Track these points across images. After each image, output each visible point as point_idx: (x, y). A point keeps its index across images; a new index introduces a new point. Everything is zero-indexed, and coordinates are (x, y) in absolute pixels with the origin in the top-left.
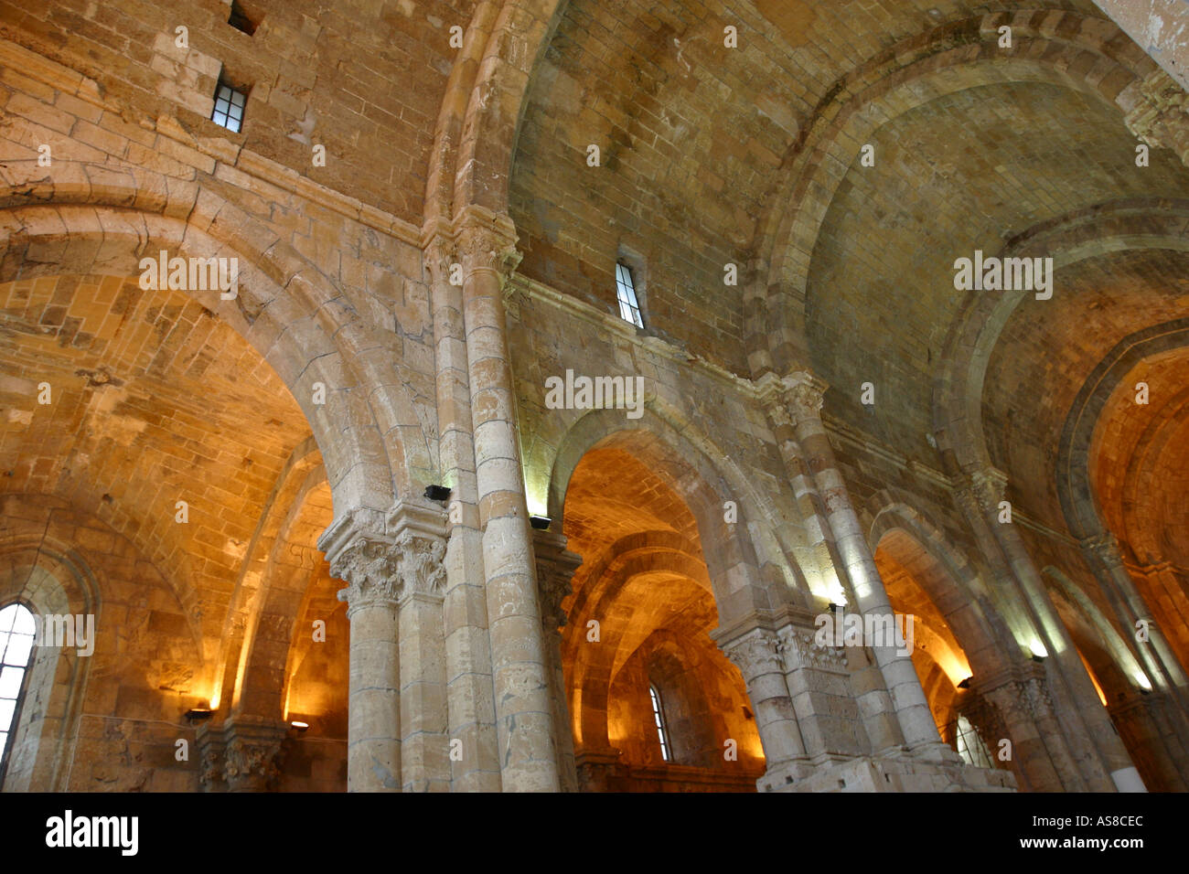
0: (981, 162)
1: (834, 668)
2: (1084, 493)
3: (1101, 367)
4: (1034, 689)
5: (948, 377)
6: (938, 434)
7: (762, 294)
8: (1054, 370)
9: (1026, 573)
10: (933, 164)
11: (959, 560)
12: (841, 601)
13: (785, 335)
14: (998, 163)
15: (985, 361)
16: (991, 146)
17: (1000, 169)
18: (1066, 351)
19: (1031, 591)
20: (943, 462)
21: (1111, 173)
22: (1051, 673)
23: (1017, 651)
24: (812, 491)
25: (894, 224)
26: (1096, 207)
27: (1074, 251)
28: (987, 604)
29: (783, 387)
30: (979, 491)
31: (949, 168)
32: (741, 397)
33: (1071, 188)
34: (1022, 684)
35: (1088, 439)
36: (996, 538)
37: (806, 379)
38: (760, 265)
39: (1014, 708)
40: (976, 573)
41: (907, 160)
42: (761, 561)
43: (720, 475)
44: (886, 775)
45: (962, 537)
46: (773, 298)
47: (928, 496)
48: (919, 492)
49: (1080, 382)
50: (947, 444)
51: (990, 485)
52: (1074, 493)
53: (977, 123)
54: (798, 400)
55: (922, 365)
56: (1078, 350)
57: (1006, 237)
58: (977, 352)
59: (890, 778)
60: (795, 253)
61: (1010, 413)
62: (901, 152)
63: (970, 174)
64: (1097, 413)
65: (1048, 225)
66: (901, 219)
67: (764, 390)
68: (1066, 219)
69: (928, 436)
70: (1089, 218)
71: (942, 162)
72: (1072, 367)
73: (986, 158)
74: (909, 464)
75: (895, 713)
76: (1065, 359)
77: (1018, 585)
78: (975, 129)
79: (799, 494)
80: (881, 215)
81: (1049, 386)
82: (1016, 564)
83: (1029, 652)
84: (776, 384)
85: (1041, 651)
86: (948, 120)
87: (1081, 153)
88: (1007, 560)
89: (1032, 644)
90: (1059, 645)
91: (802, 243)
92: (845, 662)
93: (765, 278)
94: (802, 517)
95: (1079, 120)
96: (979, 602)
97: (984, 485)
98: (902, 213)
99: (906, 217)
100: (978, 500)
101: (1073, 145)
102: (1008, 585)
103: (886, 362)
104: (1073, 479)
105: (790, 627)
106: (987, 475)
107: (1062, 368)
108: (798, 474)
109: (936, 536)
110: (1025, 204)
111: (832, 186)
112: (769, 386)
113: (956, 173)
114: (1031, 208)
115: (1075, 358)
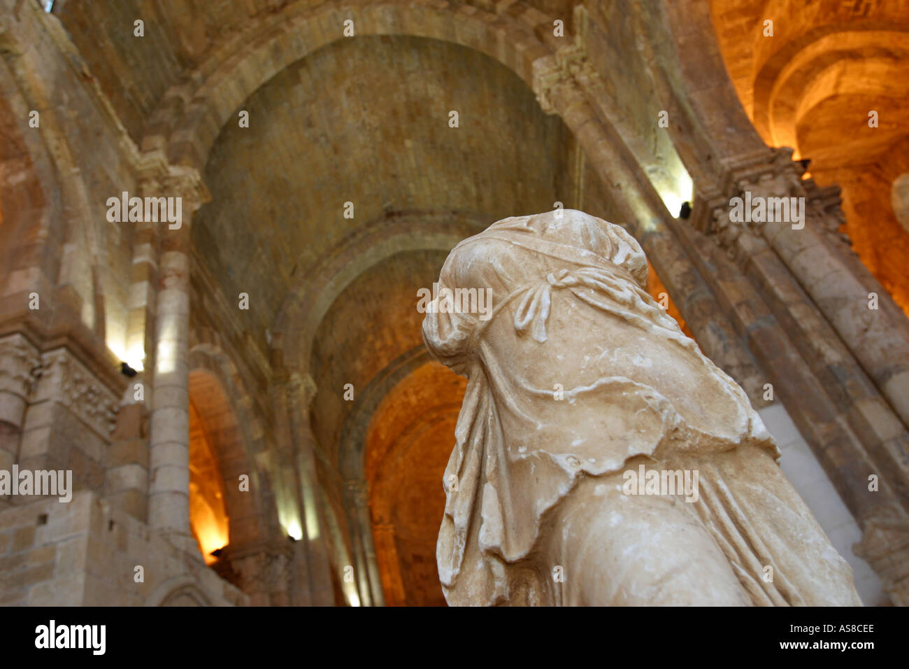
0: (398, 128)
1: (97, 424)
2: (359, 446)
3: (402, 358)
4: (280, 566)
5: (301, 293)
6: (276, 335)
7: (187, 99)
8: (372, 343)
9: (307, 466)
10: (365, 109)
11: (257, 432)
12: (137, 365)
13: (191, 136)
14: (409, 137)
15: (335, 295)
16: (412, 118)
17: (409, 143)
18: (386, 332)
19: (306, 482)
20: (272, 355)
21: (477, 185)
22: (300, 556)
23: (276, 528)
24: (154, 264)
25: (316, 140)
26: (455, 213)
27: (428, 238)
28: (266, 480)
29: (167, 172)
30: (292, 390)
31: (373, 121)
32: (121, 153)
33: (446, 187)
34: (272, 558)
35: (376, 407)
36: (292, 432)
37: (195, 176)
38: (197, 75)
39: (257, 577)
40: (266, 448)
41: (349, 93)
42: (62, 281)
43: (60, 185)
44: (111, 523)
45: (266, 415)
46: (195, 107)
47: (251, 369)
48: (245, 360)
49: (384, 363)
50: (279, 344)
51: (302, 389)
52: (352, 445)
53: (412, 90)
54: (177, 187)
55: (285, 273)
56: (394, 336)
57: (386, 210)
58: (331, 284)
59: (115, 528)
60: (232, 85)
61: (331, 358)
62: (348, 83)
63: (386, 135)
64: (388, 390)
65: (418, 213)
66: (323, 140)
67: (147, 163)
68: (432, 213)
69: (267, 331)
70: (447, 217)
71: (372, 113)
72: (384, 348)
73: (404, 127)
74: (245, 333)
75: (147, 497)
76: (382, 338)
77: (297, 475)
78: (407, 94)
79: (137, 260)
80: (310, 124)
81: (365, 353)
82: (301, 456)
83: (285, 532)
84: (163, 165)
85: (296, 533)
86: (393, 74)
87: (466, 156)
88: (296, 452)
89: (291, 527)
90: (313, 532)
91: (242, 82)
92: (112, 427)
93: (195, 87)
94: (133, 279)
95: (478, 123)
96: (260, 476)
97: (298, 386)
98: (325, 135)
99: (328, 141)
100: (288, 396)
101: (463, 146)
102: (288, 472)
103: (260, 250)
104: (355, 434)
105: (62, 351)
106: (303, 378)
107: (378, 345)
108: (145, 242)
109: (245, 401)
110: (411, 185)
111: (290, 57)
112: (154, 161)
113: (377, 129)
114: (413, 192)
115: (389, 342)
